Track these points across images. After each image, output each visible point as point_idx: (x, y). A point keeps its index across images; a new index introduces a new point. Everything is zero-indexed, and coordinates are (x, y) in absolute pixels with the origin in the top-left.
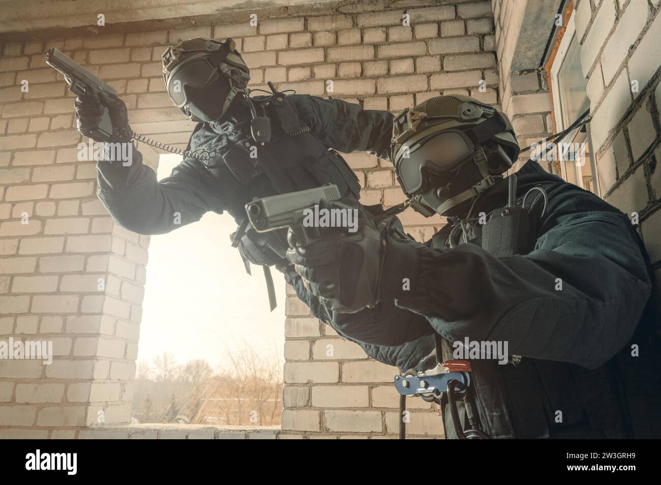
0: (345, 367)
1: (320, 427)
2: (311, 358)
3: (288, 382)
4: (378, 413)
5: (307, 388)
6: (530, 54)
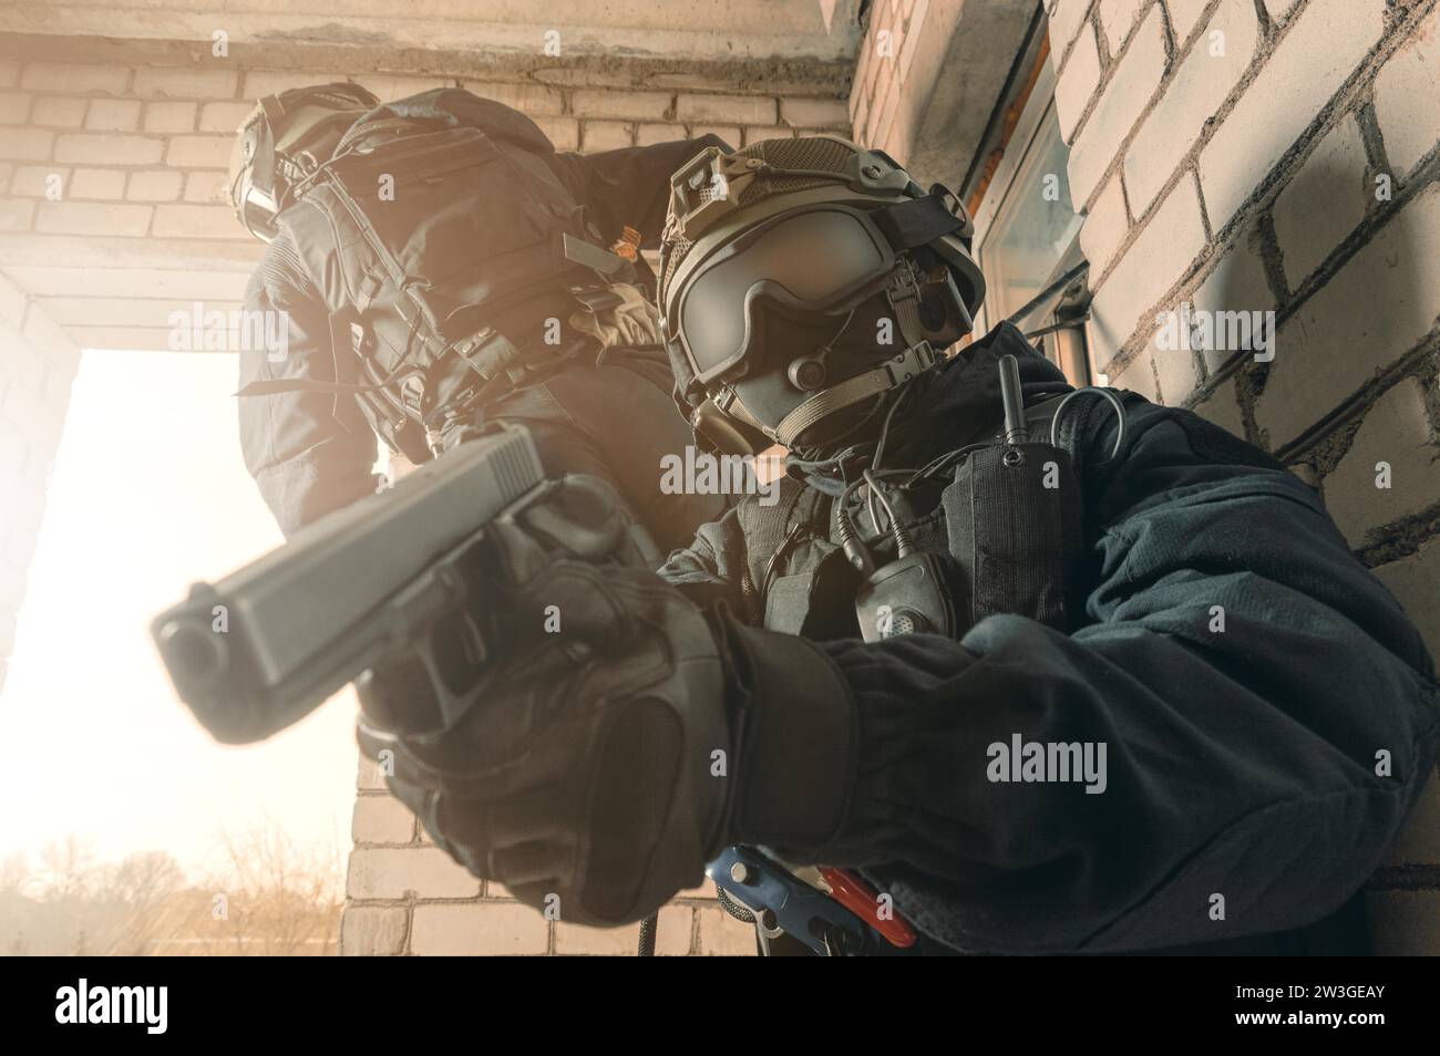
2: (417, 839)
3: (356, 895)
5: (401, 911)
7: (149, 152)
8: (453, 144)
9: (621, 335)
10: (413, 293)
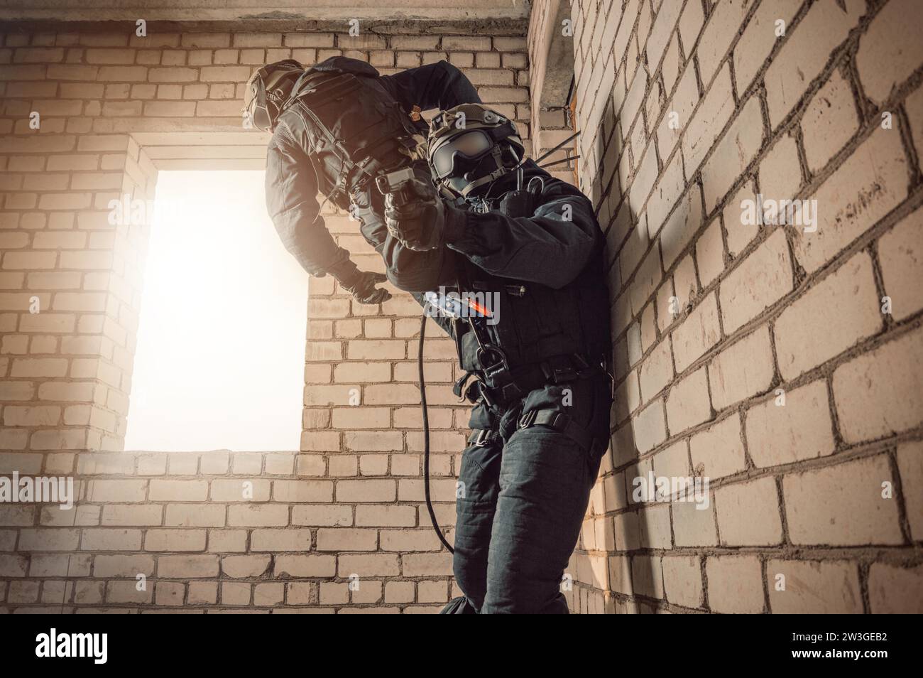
0: (367, 390)
1: (341, 448)
2: (332, 381)
3: (308, 404)
4: (400, 433)
5: (327, 411)
6: (556, 92)
7: (191, 76)
8: (344, 82)
9: (418, 155)
10: (339, 145)
